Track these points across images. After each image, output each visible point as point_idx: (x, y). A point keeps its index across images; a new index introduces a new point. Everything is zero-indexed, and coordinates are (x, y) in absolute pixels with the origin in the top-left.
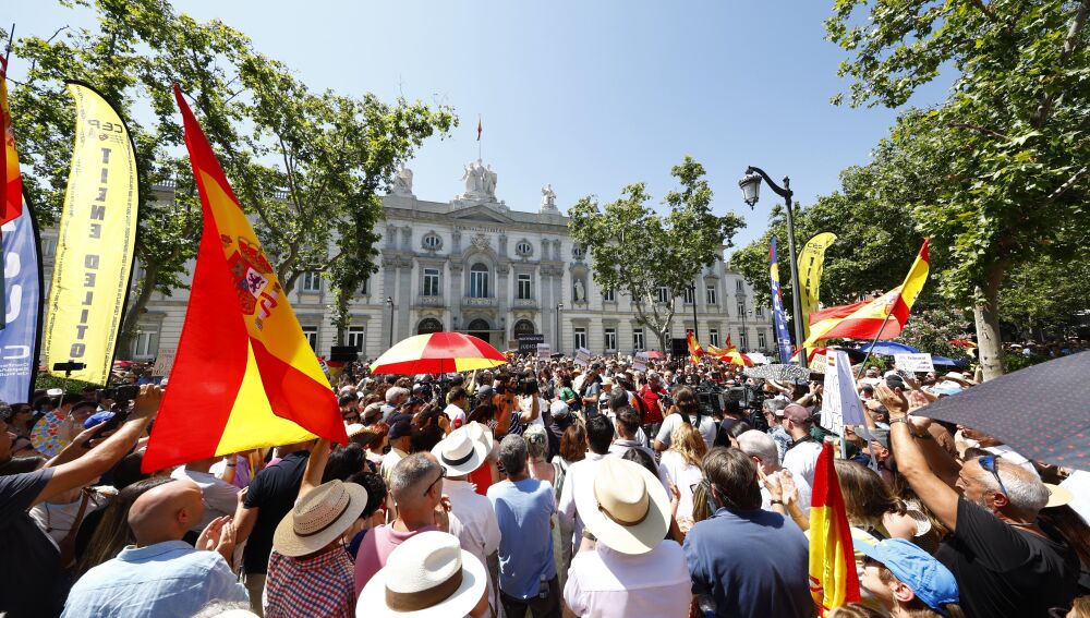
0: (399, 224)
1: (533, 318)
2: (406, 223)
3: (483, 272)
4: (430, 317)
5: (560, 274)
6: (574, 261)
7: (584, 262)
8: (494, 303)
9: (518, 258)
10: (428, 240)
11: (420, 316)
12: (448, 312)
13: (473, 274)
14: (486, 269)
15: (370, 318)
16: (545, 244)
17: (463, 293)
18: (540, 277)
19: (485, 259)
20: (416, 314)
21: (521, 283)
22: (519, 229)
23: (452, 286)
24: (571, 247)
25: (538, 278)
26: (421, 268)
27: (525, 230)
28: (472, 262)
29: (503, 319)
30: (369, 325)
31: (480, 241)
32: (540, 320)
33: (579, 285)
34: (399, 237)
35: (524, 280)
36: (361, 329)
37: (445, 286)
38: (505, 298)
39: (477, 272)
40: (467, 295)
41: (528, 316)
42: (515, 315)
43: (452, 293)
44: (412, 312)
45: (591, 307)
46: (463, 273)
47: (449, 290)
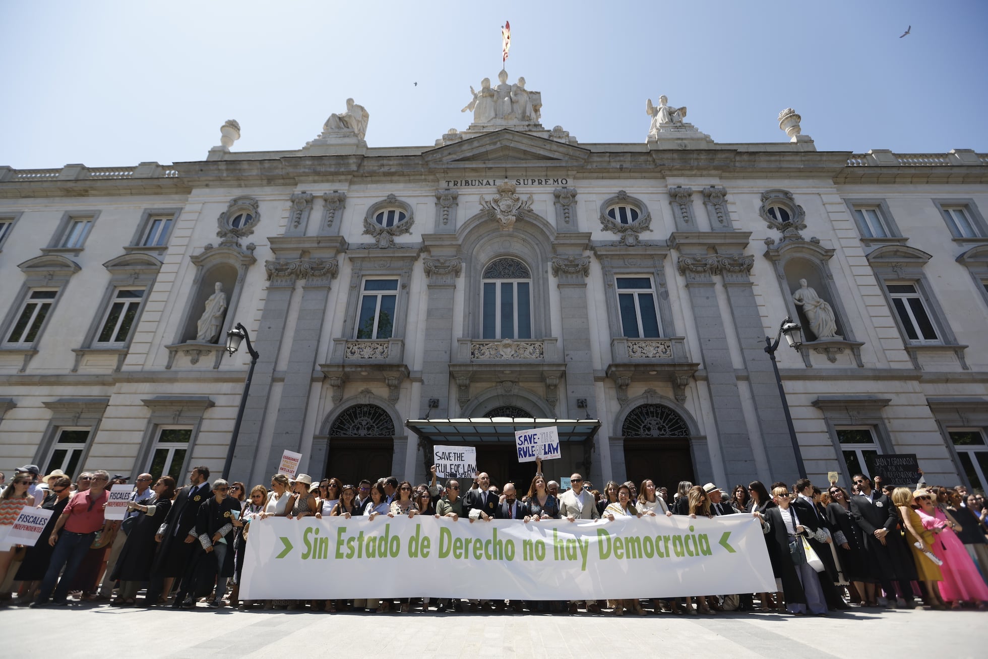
0: (320, 189)
1: (680, 399)
2: (337, 186)
3: (515, 282)
4: (364, 401)
5: (745, 267)
6: (776, 235)
7: (806, 234)
8: (552, 354)
9: (611, 236)
10: (380, 218)
11: (338, 400)
12: (416, 386)
13: (489, 288)
14: (525, 273)
15: (212, 405)
16: (679, 198)
17: (459, 331)
18: (681, 281)
19: (518, 248)
20: (330, 393)
21: (626, 300)
22: (603, 173)
23: (430, 313)
24: (757, 203)
25: (675, 282)
26: (357, 275)
27: (622, 172)
28: (485, 255)
29: (582, 404)
30: (206, 425)
31: (503, 205)
32: (705, 404)
33: (808, 295)
34: (317, 216)
35: (636, 292)
36: (185, 436)
37: (412, 318)
38: (583, 339)
39: (498, 282)
40: (471, 337)
41: (664, 394)
42: (621, 388)
43: (429, 333)
44: (317, 386)
45: (870, 358)
46: (461, 282)
47: (422, 325)
